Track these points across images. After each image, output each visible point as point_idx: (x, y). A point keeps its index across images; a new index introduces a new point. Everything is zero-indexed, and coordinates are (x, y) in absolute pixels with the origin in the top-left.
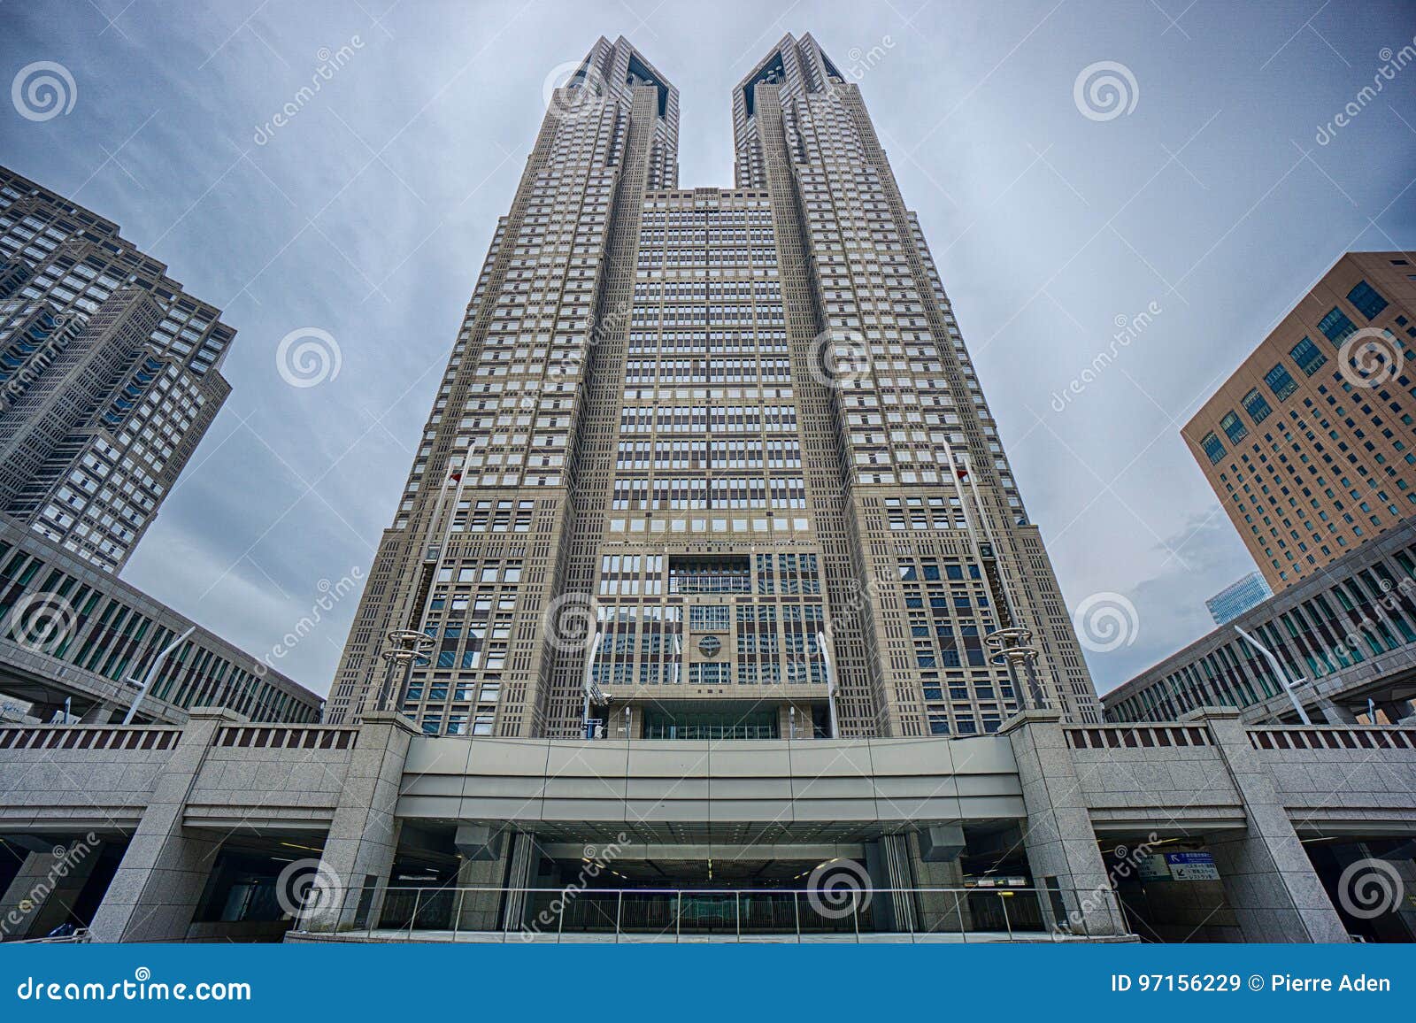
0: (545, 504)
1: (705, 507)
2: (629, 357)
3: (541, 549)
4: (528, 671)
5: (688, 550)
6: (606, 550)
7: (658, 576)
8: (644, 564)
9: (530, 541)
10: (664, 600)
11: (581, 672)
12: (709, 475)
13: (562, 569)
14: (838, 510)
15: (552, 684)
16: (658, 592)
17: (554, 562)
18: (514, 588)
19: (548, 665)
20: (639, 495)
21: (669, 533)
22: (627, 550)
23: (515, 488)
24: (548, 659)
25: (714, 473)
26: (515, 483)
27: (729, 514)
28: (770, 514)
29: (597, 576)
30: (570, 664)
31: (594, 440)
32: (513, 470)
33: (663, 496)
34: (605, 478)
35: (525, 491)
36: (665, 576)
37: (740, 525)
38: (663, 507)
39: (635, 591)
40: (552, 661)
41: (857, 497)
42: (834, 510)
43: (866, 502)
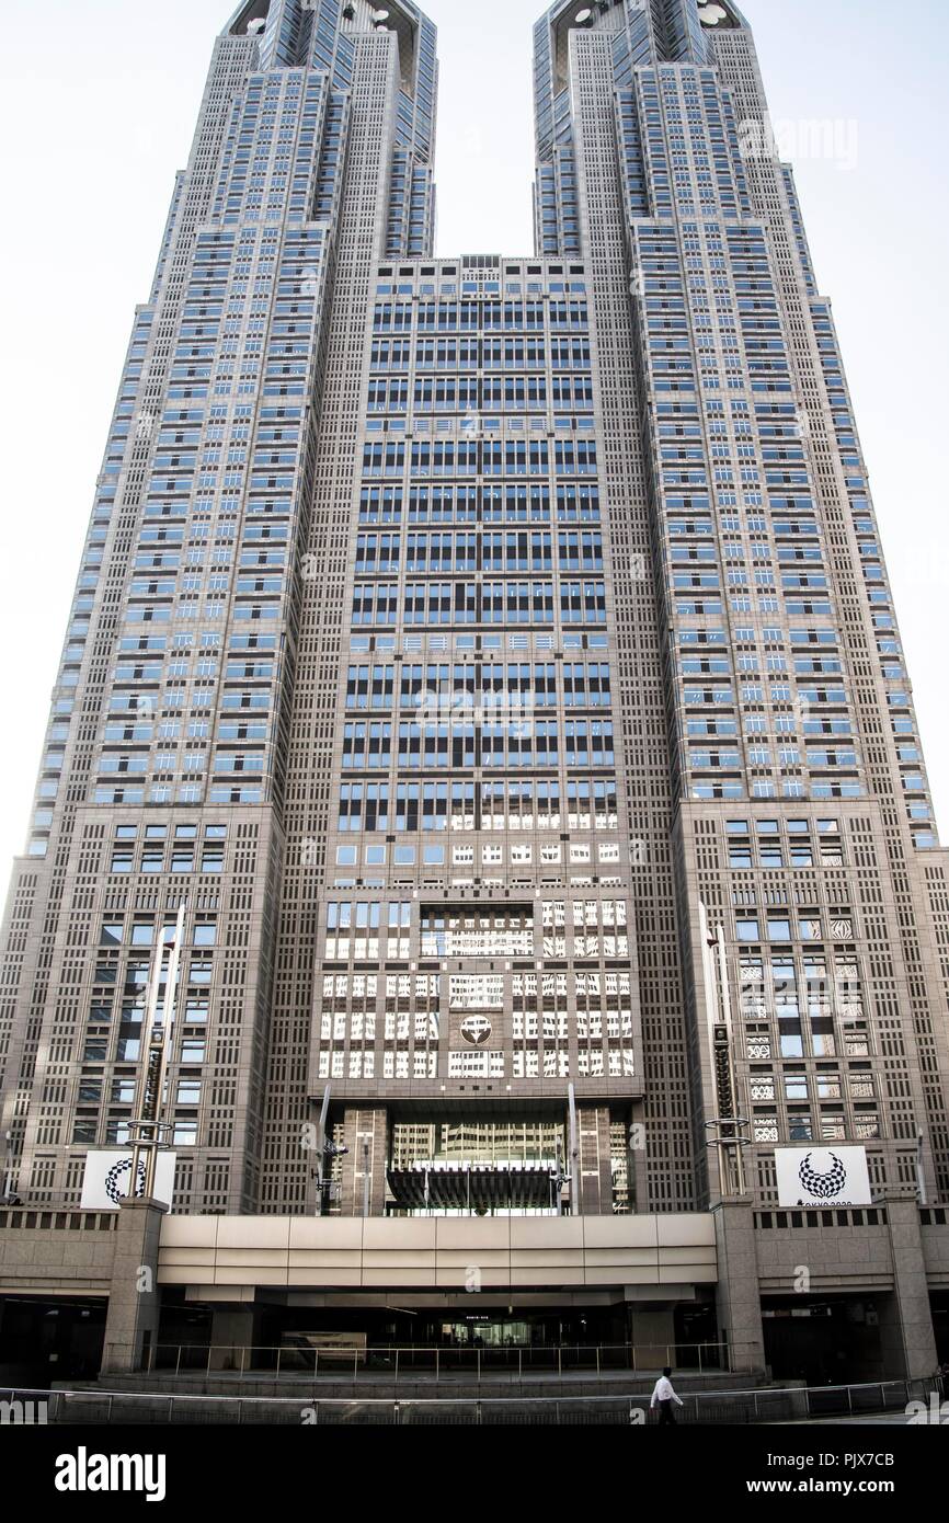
0: (242, 830)
1: (472, 826)
2: (357, 578)
3: (240, 900)
4: (236, 1066)
5: (446, 894)
6: (331, 895)
7: (405, 933)
8: (385, 915)
9: (226, 886)
10: (413, 967)
11: (305, 1061)
12: (478, 776)
13: (271, 923)
14: (663, 830)
15: (268, 1077)
16: (405, 955)
17: (261, 917)
18: (209, 954)
19: (262, 1055)
20: (375, 808)
21: (419, 868)
22: (361, 895)
23: (199, 805)
24: (261, 1047)
25: (486, 774)
26: (195, 798)
27: (507, 837)
28: (565, 837)
29: (321, 932)
30: (290, 1051)
31: (307, 721)
32: (192, 778)
33: (409, 809)
34: (326, 781)
35: (212, 811)
36: (415, 932)
37: (522, 853)
38: (412, 825)
39: (374, 954)
40: (267, 1047)
41: (688, 816)
42: (658, 830)
43: (700, 826)
